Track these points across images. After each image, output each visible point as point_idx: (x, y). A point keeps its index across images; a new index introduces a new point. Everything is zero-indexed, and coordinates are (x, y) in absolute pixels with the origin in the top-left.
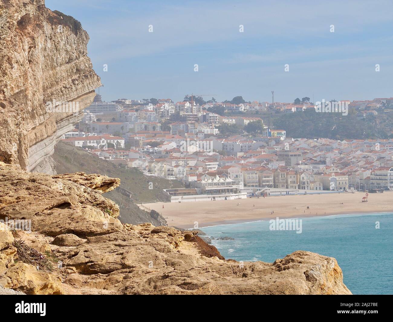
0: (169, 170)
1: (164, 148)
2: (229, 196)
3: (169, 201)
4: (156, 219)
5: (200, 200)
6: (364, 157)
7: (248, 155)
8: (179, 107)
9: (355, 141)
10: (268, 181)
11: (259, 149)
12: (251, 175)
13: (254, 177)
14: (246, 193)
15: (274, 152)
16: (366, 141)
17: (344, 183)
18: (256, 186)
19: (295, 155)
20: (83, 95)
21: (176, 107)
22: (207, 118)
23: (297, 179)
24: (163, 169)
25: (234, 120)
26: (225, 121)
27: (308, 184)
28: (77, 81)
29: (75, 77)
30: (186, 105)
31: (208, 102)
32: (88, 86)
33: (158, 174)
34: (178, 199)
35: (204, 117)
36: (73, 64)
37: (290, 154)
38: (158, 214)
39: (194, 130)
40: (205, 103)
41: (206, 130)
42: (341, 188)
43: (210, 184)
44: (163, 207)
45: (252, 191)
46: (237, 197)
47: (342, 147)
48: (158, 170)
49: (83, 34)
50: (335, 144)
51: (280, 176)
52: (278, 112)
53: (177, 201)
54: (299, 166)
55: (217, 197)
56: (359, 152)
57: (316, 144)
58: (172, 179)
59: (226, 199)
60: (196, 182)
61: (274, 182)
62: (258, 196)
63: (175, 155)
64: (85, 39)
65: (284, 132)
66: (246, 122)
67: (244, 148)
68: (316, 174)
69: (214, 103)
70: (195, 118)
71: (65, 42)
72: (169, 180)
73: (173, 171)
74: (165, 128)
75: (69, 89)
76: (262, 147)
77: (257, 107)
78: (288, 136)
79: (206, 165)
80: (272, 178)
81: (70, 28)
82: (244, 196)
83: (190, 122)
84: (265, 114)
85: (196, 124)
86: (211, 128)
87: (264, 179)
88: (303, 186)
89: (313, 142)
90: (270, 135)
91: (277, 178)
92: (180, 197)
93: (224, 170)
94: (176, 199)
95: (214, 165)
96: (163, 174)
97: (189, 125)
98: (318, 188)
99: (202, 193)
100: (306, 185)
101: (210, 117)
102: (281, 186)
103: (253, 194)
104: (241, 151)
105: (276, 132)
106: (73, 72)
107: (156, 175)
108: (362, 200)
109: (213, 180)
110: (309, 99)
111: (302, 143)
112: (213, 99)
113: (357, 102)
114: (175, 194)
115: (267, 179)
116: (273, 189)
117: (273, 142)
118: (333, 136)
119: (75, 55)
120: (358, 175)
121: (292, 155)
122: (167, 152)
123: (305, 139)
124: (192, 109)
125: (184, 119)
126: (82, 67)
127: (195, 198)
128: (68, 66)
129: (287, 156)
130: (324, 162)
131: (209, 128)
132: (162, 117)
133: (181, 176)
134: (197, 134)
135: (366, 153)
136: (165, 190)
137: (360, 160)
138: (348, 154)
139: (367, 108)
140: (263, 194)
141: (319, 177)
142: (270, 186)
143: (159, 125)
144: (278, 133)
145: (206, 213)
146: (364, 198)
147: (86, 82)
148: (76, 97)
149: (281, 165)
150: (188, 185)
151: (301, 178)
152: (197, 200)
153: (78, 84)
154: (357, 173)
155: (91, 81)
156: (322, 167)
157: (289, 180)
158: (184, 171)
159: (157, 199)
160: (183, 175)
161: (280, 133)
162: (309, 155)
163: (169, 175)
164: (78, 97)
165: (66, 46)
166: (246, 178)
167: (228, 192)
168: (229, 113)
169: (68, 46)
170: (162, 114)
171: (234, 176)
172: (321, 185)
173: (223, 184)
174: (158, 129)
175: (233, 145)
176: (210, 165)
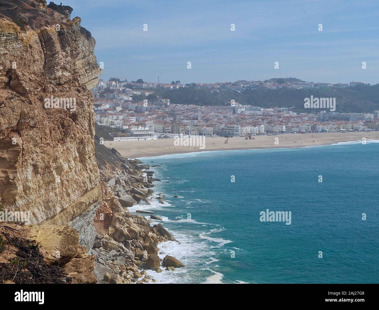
0: (111, 122)
1: (102, 108)
2: (147, 138)
3: (113, 140)
4: (115, 154)
5: (131, 140)
6: (216, 116)
7: (151, 113)
8: (109, 84)
9: (209, 106)
10: (168, 130)
11: (157, 110)
12: (158, 126)
13: (161, 127)
14: (157, 136)
15: (165, 112)
16: (216, 107)
17: (211, 131)
18: (162, 132)
19: (179, 114)
20: (92, 80)
21: (107, 84)
22: (125, 91)
23: (185, 129)
24: (108, 121)
25: (139, 93)
26: (135, 93)
27: (191, 131)
28: (88, 70)
29: (87, 68)
30: (113, 83)
31: (123, 82)
32: (95, 74)
33: (105, 124)
34: (118, 139)
35: (124, 90)
36: (86, 59)
37: (176, 113)
38: (116, 151)
39: (118, 98)
40: (121, 82)
41: (125, 98)
42: (209, 134)
43: (136, 131)
44: (111, 144)
45: (159, 135)
46: (151, 138)
47: (203, 110)
48: (105, 122)
49: (92, 40)
50: (199, 108)
51: (175, 127)
52: (163, 88)
53: (118, 140)
54: (183, 121)
55: (140, 138)
56: (213, 113)
57: (188, 107)
58: (114, 127)
59: (145, 140)
60: (128, 130)
61: (172, 130)
62: (162, 138)
63: (109, 112)
64: (94, 43)
65: (169, 100)
66: (147, 94)
67: (148, 109)
68: (194, 126)
69: (126, 82)
70: (118, 91)
71: (82, 45)
72: (112, 128)
73: (114, 122)
74: (102, 96)
75: (84, 76)
76: (159, 109)
77: (151, 86)
78: (171, 102)
79: (129, 119)
80: (170, 128)
81: (85, 35)
82: (155, 138)
83: (116, 93)
84: (156, 90)
85: (120, 94)
86: (128, 97)
87: (166, 128)
88: (188, 132)
89: (186, 107)
90: (161, 102)
91: (173, 128)
92: (119, 138)
93: (143, 122)
94: (116, 139)
95: (133, 118)
96: (108, 124)
97: (115, 95)
98: (196, 134)
99: (131, 136)
100: (189, 132)
101: (127, 90)
102: (175, 132)
103: (160, 137)
104: (146, 111)
105: (164, 100)
106: (86, 64)
107: (104, 124)
108: (224, 142)
109: (137, 128)
110: (180, 82)
111: (179, 107)
112: (126, 80)
113: (206, 84)
114: (116, 136)
115: (168, 128)
116: (171, 134)
117: (164, 106)
118: (197, 103)
119: (87, 53)
120: (217, 127)
121: (177, 114)
122: (106, 110)
123: (182, 105)
124: (116, 85)
125: (112, 91)
126: (91, 61)
127: (128, 139)
128: (83, 60)
129: (174, 114)
130: (197, 119)
131: (127, 97)
132: (99, 89)
133: (119, 125)
134: (120, 100)
135: (217, 114)
136: (110, 134)
137: (214, 117)
138: (207, 114)
139: (212, 88)
140: (166, 137)
141: (196, 127)
142: (169, 132)
143: (98, 94)
144: (165, 101)
145: (137, 149)
146: (226, 141)
147: (94, 71)
148: (88, 81)
149: (171, 119)
150: (123, 131)
151: (187, 128)
152: (129, 140)
153: (89, 73)
154: (216, 126)
155: (96, 71)
156: (196, 121)
157: (180, 129)
158: (120, 123)
159: (106, 139)
160: (120, 125)
161: (167, 101)
162: (186, 114)
163: (111, 125)
164: (89, 81)
165: (82, 48)
166: (156, 127)
167: (146, 135)
168: (135, 88)
169: (84, 48)
170: (99, 88)
171: (149, 126)
172: (198, 132)
173: (143, 131)
174: (98, 97)
175: (142, 107)
176: (131, 119)
